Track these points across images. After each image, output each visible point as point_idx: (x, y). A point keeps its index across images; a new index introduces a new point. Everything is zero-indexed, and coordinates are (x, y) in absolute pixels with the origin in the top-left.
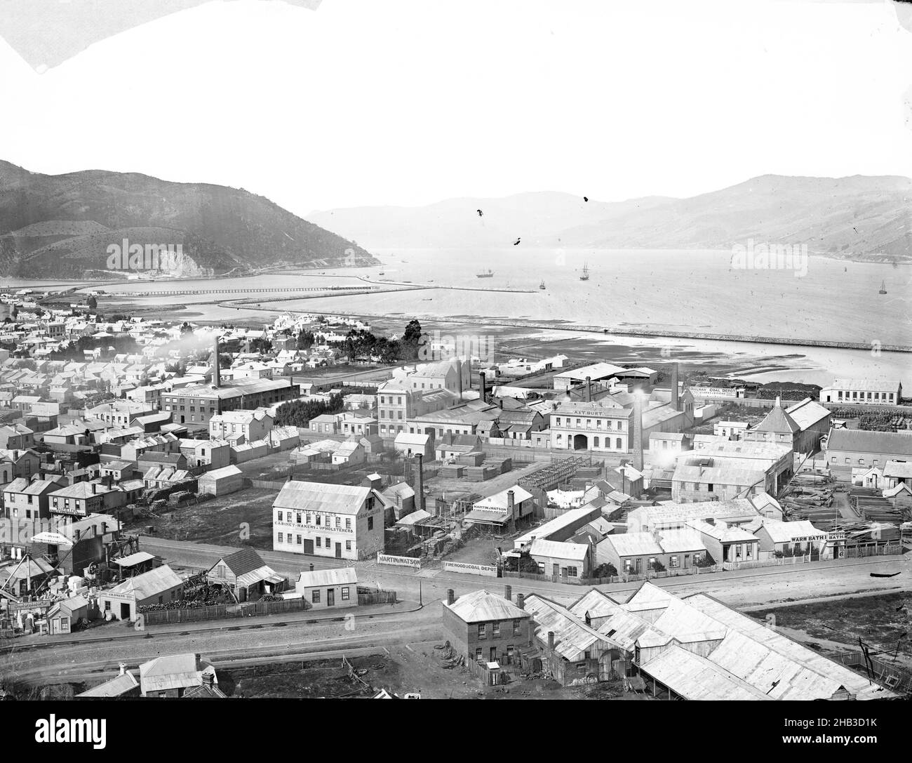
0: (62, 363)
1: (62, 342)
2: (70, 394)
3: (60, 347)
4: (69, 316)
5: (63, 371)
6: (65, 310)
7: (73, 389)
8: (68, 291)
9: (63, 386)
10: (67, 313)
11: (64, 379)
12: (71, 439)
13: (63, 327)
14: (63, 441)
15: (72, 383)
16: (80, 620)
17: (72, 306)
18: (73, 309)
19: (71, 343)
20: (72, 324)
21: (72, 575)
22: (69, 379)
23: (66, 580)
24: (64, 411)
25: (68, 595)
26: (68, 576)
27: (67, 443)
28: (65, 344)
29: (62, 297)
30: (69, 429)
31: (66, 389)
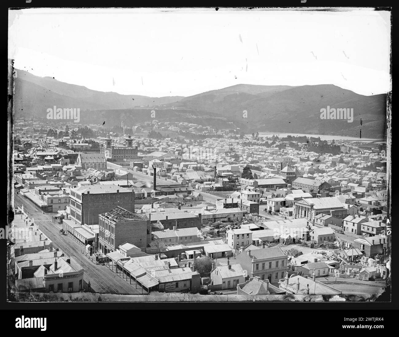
0: (368, 172)
1: (368, 163)
2: (370, 185)
3: (367, 165)
4: (371, 153)
5: (368, 175)
6: (369, 150)
7: (372, 183)
8: (371, 143)
9: (368, 181)
10: (370, 152)
11: (368, 178)
12: (370, 203)
13: (368, 157)
14: (367, 203)
15: (371, 180)
16: (372, 276)
17: (372, 149)
18: (373, 150)
19: (371, 164)
20: (372, 156)
21: (370, 258)
22: (370, 178)
23: (367, 259)
24: (367, 191)
25: (368, 265)
26: (368, 258)
27: (369, 204)
28: (369, 164)
29: (368, 145)
30: (370, 199)
31: (369, 182)
